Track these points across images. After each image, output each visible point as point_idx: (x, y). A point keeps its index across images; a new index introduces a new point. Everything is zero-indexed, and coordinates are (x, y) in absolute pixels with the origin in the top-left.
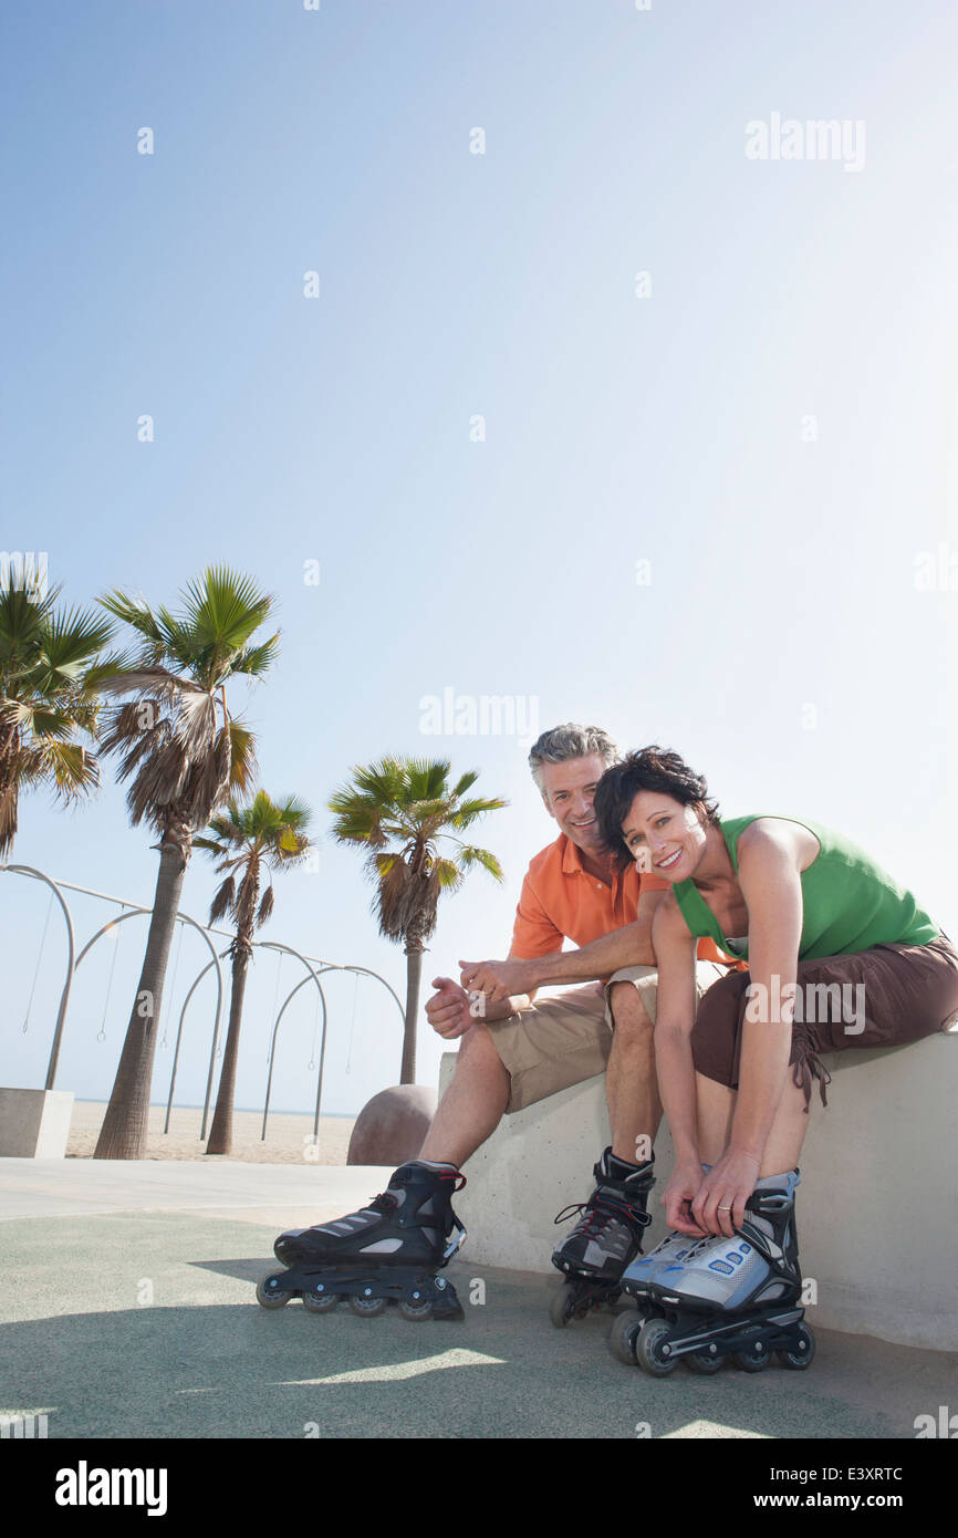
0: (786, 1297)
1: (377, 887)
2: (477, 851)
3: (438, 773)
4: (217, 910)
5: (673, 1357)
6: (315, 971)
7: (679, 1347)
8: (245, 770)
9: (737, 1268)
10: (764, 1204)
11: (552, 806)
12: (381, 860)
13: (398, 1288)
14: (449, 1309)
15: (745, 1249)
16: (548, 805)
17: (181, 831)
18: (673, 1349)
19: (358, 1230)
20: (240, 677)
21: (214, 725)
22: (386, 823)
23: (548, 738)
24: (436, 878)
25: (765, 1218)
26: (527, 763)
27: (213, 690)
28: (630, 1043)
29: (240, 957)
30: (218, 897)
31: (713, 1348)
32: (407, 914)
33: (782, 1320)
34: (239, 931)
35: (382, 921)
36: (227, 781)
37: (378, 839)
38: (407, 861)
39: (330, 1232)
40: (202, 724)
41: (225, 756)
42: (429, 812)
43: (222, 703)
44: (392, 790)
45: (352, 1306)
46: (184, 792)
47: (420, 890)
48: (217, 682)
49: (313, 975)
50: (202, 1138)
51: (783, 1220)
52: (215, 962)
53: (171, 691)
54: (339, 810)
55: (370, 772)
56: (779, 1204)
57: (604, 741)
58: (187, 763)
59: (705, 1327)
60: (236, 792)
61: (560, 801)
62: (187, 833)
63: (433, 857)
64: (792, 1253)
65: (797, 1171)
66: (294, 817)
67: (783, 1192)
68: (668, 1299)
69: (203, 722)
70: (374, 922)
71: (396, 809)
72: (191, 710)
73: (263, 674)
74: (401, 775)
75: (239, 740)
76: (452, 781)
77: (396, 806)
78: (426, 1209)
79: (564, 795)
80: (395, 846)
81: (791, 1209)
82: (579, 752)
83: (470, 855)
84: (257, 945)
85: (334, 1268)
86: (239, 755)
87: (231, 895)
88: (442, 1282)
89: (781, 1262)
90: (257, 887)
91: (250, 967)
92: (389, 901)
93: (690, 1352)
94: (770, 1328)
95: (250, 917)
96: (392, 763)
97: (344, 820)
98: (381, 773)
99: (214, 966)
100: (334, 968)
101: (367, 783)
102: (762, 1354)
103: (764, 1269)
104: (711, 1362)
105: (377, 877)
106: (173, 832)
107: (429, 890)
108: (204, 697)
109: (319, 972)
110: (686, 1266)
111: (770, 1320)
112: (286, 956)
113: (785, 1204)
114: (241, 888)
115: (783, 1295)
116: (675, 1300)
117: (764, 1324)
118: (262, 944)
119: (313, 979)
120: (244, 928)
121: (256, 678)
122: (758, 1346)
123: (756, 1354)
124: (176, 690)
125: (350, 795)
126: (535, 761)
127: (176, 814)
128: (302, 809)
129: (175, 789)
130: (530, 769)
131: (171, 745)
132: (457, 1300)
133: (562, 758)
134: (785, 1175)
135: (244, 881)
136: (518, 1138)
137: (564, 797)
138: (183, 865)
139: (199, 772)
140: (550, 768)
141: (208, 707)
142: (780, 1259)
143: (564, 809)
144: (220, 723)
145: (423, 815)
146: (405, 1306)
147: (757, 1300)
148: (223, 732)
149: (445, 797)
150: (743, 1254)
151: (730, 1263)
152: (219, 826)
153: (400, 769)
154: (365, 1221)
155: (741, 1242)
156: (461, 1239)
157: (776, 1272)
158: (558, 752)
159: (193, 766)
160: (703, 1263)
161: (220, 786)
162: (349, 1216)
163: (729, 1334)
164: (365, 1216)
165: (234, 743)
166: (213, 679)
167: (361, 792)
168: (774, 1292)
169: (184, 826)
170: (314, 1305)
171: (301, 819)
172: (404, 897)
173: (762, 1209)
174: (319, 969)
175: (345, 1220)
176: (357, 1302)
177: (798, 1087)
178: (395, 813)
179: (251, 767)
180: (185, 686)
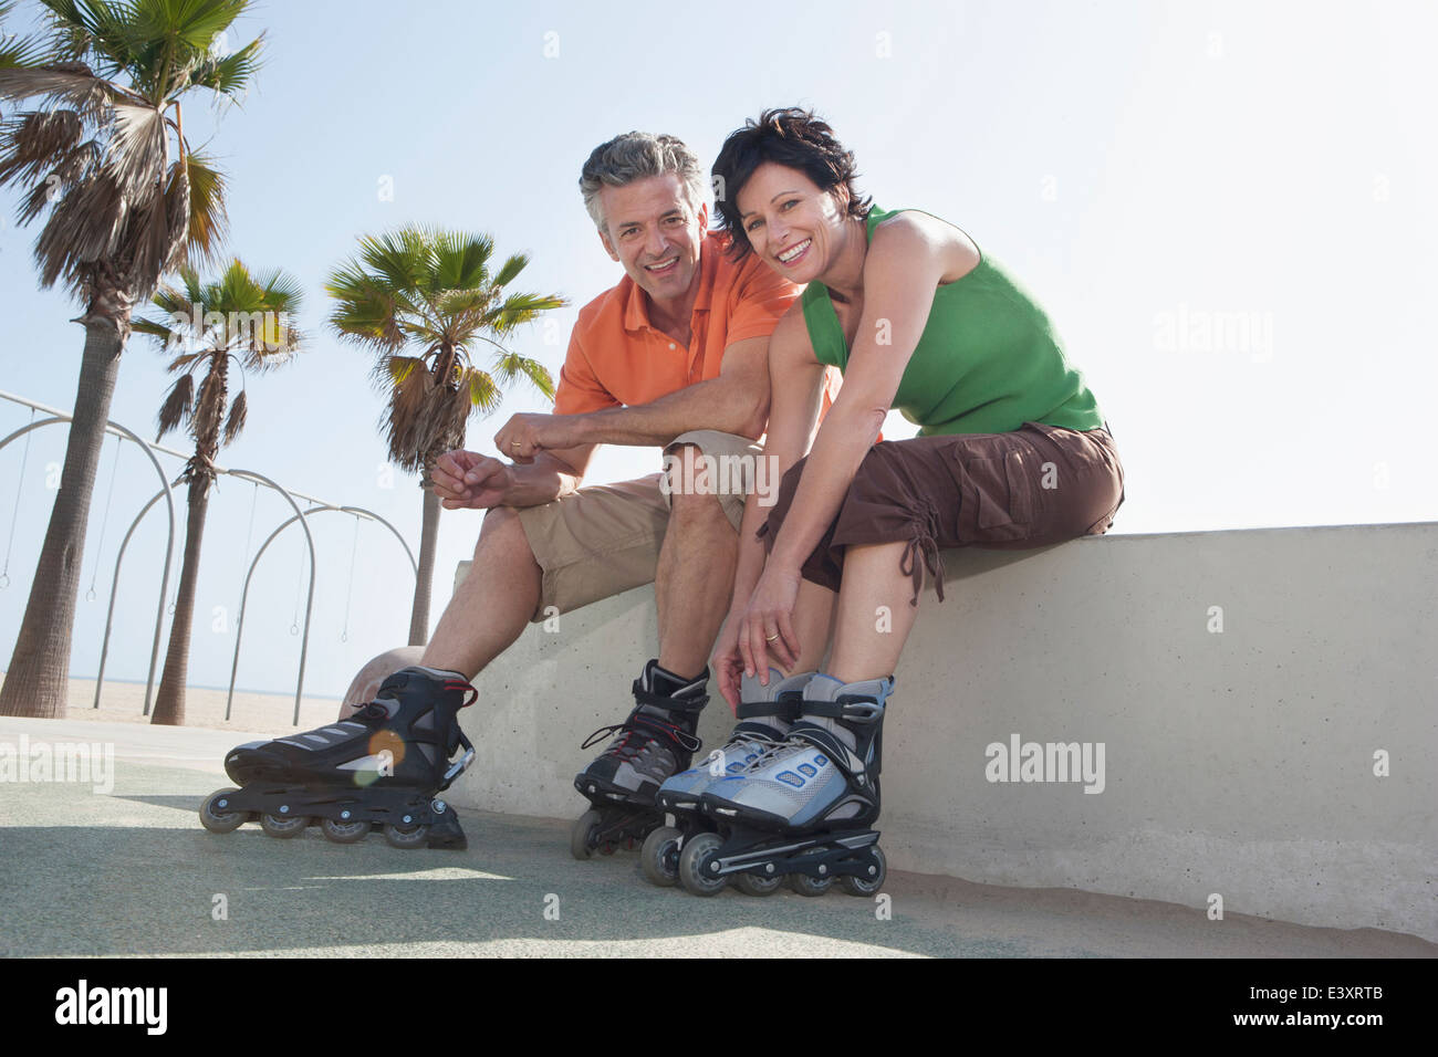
0: (863, 817)
1: (389, 398)
2: (522, 360)
3: (477, 253)
4: (169, 416)
5: (724, 875)
6: (302, 511)
7: (731, 864)
8: (209, 224)
9: (809, 781)
10: (850, 712)
11: (616, 244)
12: (396, 365)
13: (385, 811)
14: (447, 837)
15: (820, 760)
16: (608, 244)
17: (115, 300)
18: (725, 866)
19: (334, 743)
20: (203, 92)
21: (164, 156)
22: (402, 317)
23: (607, 152)
24: (467, 391)
25: (846, 727)
26: (578, 188)
27: (163, 106)
28: (688, 523)
29: (200, 481)
30: (169, 399)
31: (770, 868)
32: (427, 435)
33: (852, 842)
34: (198, 446)
35: (392, 445)
36: (184, 236)
37: (393, 335)
38: (430, 368)
39: (298, 745)
40: (147, 154)
41: (181, 201)
42: (464, 305)
43: (177, 127)
44: (414, 272)
45: (325, 830)
46: (121, 247)
47: (445, 406)
48: (169, 96)
49: (299, 516)
50: (146, 713)
51: (868, 730)
52: (166, 491)
53: (99, 100)
54: (341, 294)
55: (384, 245)
56: (868, 712)
57: (683, 153)
58: (123, 205)
59: (763, 845)
60: (195, 255)
61: (628, 236)
62: (124, 303)
63: (465, 365)
64: (874, 769)
65: (891, 679)
66: (278, 300)
67: (873, 700)
68: (722, 811)
69: (147, 149)
70: (383, 445)
71: (417, 298)
72: (130, 131)
73: (236, 92)
74: (426, 254)
75: (203, 181)
76: (494, 265)
77: (418, 294)
78: (425, 722)
79: (633, 229)
80: (413, 348)
81: (880, 720)
82: (651, 168)
83: (513, 364)
84: (224, 473)
85: (303, 787)
86: (201, 203)
87: (188, 399)
88: (440, 806)
89: (861, 778)
90: (224, 391)
91: (213, 494)
92: (403, 419)
93: (743, 871)
94: (839, 850)
95: (214, 430)
96: (415, 236)
97: (347, 308)
98: (399, 247)
99: (165, 497)
100: (327, 508)
101: (380, 260)
102: (824, 877)
103: (840, 784)
104: (765, 883)
105: (391, 386)
106: (103, 301)
107: (457, 405)
108: (148, 114)
109: (307, 513)
110: (749, 777)
111: (838, 841)
112: (264, 489)
113: (874, 714)
114: (202, 392)
115: (858, 815)
116: (733, 812)
117: (831, 845)
118: (231, 472)
119: (299, 521)
120: (206, 444)
121: (227, 98)
122: (822, 868)
123: (818, 877)
124: (107, 101)
125: (357, 275)
126: (588, 185)
127: (108, 277)
128: (289, 290)
129: (107, 240)
130: (581, 197)
131: (100, 178)
132: (458, 826)
133: (629, 178)
134: (878, 681)
135: (206, 382)
136: (548, 663)
137: (632, 231)
138: (118, 348)
139: (141, 220)
140: (612, 193)
141: (155, 129)
142: (861, 773)
143: (634, 247)
144: (172, 155)
145: (454, 309)
146: (393, 832)
147: (827, 818)
148: (178, 168)
149: (483, 288)
150: (818, 767)
151: (801, 775)
152: (171, 304)
153: (425, 244)
154: (345, 733)
155: (816, 753)
156: (468, 759)
157: (853, 788)
158: (624, 170)
159: (134, 212)
160: (771, 774)
161: (175, 244)
162: (326, 727)
163: (789, 854)
164: (344, 728)
165: (193, 183)
166: (164, 90)
167: (371, 272)
168: (848, 811)
169: (120, 293)
170: (276, 828)
171: (287, 304)
172: (423, 414)
173: (845, 717)
174: (307, 509)
175: (319, 732)
176: (331, 826)
177: (906, 574)
178: (415, 304)
179: (217, 220)
180: (120, 98)
